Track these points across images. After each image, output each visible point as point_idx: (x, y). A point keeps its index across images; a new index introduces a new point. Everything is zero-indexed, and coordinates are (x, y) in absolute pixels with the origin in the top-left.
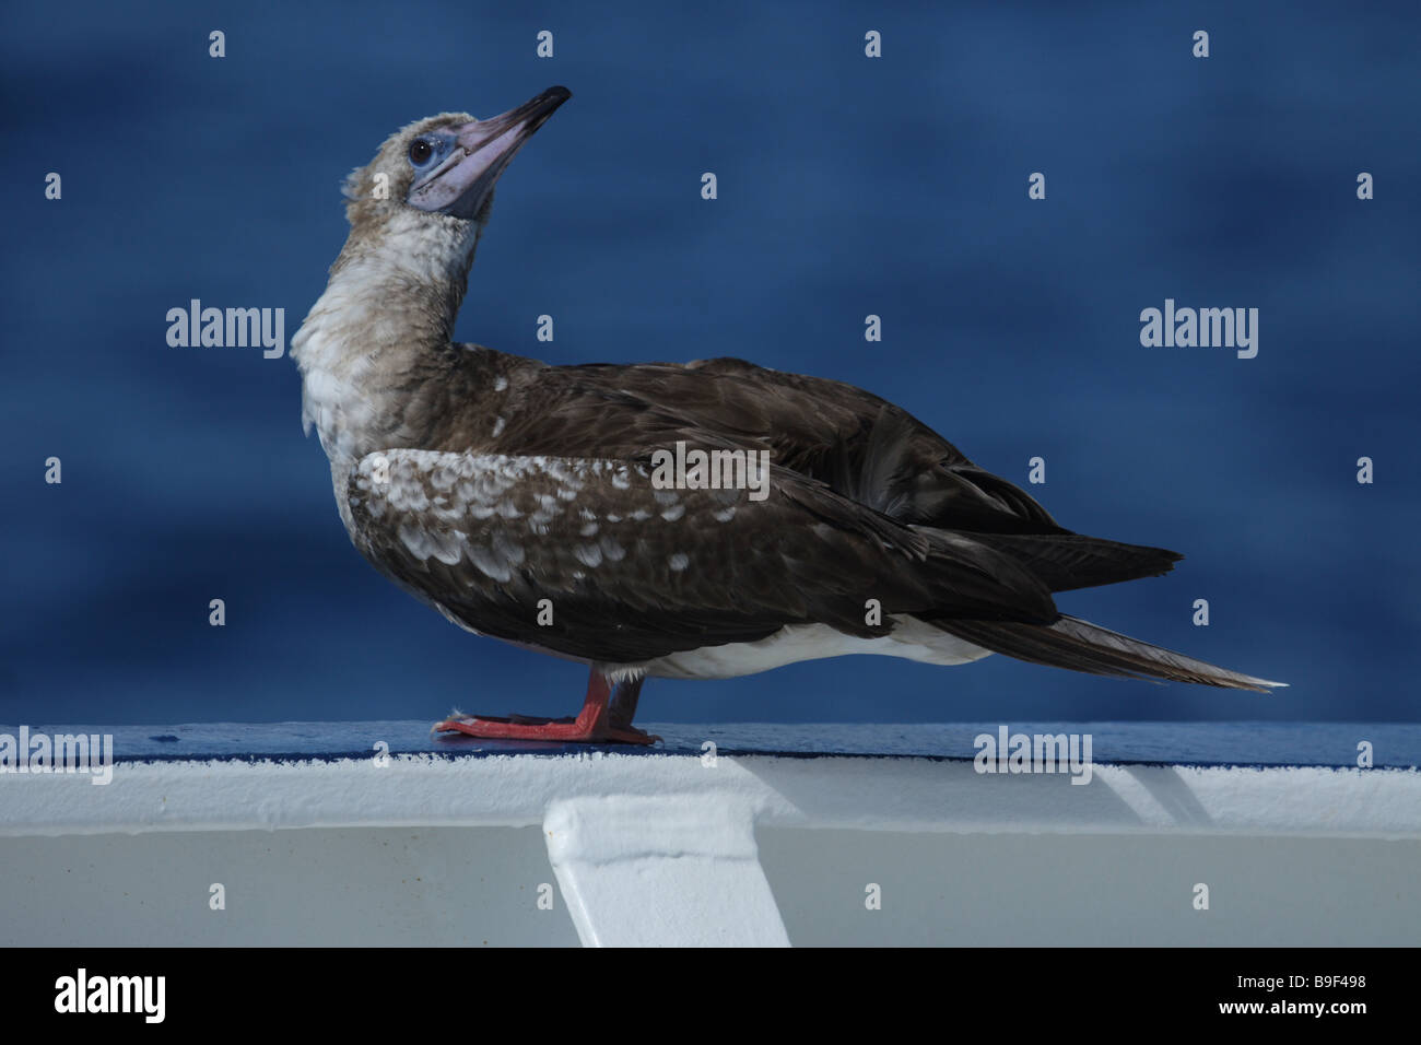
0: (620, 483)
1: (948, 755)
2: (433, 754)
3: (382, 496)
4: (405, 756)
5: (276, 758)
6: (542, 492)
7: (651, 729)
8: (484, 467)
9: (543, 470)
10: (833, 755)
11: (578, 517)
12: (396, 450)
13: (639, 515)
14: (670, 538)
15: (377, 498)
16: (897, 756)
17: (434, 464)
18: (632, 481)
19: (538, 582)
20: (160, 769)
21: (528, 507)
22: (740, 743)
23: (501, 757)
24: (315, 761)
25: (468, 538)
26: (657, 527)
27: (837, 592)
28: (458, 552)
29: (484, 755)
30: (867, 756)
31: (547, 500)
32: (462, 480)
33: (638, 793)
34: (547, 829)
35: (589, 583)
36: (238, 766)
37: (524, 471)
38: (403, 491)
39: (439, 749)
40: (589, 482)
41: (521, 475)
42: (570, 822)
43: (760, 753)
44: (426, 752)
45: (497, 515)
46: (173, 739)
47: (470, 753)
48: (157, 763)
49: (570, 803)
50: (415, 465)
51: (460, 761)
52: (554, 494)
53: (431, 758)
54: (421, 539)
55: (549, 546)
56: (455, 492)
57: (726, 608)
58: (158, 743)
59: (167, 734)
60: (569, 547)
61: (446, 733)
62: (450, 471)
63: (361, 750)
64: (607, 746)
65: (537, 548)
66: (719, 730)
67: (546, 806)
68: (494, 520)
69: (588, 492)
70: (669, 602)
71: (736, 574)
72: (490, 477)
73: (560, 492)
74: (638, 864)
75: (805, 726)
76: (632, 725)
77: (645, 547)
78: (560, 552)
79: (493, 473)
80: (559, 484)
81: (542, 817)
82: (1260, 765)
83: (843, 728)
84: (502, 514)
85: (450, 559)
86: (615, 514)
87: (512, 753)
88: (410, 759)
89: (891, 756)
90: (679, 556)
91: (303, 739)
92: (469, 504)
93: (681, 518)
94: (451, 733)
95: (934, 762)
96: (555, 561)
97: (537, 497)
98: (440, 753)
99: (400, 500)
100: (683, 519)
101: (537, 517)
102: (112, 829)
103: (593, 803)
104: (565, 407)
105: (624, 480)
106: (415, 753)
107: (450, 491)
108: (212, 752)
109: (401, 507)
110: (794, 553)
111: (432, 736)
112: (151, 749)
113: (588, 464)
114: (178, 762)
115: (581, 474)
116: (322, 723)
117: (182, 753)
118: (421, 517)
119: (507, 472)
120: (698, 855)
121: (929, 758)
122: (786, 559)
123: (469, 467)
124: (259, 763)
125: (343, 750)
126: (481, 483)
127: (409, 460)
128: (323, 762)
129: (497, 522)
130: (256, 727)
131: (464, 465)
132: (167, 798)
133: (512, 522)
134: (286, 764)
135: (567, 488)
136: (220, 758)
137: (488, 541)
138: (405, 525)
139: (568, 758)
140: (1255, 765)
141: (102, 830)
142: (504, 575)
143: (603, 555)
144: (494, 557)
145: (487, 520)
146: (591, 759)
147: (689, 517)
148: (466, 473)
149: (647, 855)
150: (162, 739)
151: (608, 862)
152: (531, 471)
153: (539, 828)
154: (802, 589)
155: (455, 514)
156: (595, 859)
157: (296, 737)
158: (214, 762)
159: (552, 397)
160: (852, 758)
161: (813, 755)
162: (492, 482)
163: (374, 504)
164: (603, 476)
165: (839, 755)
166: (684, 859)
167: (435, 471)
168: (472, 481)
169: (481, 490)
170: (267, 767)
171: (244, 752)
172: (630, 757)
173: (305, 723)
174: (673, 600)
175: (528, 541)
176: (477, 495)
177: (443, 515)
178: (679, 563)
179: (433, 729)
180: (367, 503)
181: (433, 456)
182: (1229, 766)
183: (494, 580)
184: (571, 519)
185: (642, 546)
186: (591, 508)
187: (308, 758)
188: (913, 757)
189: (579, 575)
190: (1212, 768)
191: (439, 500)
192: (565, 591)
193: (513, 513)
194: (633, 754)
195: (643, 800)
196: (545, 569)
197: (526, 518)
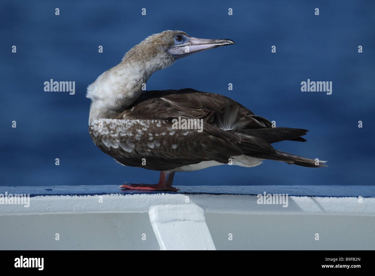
0: (158, 125)
1: (255, 194)
2: (120, 194)
3: (97, 131)
4: (112, 194)
5: (78, 195)
6: (138, 129)
7: (177, 187)
8: (123, 122)
9: (139, 123)
10: (225, 194)
11: (148, 135)
12: (100, 119)
13: (164, 134)
14: (172, 140)
15: (96, 132)
16: (242, 194)
17: (110, 122)
18: (162, 125)
19: (139, 153)
20: (47, 197)
21: (135, 133)
22: (201, 191)
23: (137, 194)
24: (88, 196)
25: (120, 142)
26: (168, 137)
27: (217, 153)
28: (117, 145)
29: (133, 194)
30: (234, 194)
31: (140, 131)
32: (118, 126)
33: (173, 204)
34: (149, 213)
35: (152, 153)
36: (68, 197)
37: (134, 123)
38: (103, 130)
39: (121, 192)
40: (151, 125)
41: (133, 124)
42: (156, 211)
43: (206, 193)
44: (117, 193)
45: (127, 135)
46: (51, 190)
47: (129, 193)
48: (47, 196)
49: (156, 207)
50: (105, 122)
51: (127, 195)
52: (141, 129)
53: (119, 195)
54: (108, 142)
55: (141, 143)
56: (116, 129)
57: (188, 158)
58: (47, 191)
59: (49, 189)
60: (146, 143)
61: (123, 188)
62: (115, 124)
63: (100, 193)
64: (165, 192)
65: (137, 144)
66: (195, 187)
67: (149, 208)
68: (126, 136)
69: (150, 128)
70: (173, 157)
71: (190, 149)
72: (125, 125)
73: (143, 129)
74: (174, 223)
75: (218, 186)
76: (172, 186)
77: (165, 143)
78: (144, 145)
79: (126, 124)
80: (143, 126)
81: (148, 210)
82: (338, 197)
83: (228, 187)
84: (128, 135)
85: (116, 147)
86: (158, 134)
87: (140, 193)
88: (113, 195)
89: (240, 194)
90: (175, 145)
91: (85, 190)
92: (119, 133)
93: (174, 135)
94: (124, 188)
95: (252, 196)
96: (143, 147)
97: (137, 130)
98: (121, 194)
99: (102, 132)
100: (175, 135)
101: (137, 136)
102: (34, 214)
103: (162, 206)
104: (149, 105)
105: (159, 125)
106: (115, 193)
107: (114, 129)
108: (61, 193)
109: (102, 134)
110: (205, 143)
111: (119, 189)
112: (45, 192)
113: (151, 121)
114: (52, 196)
115: (149, 124)
116: (90, 186)
117: (53, 194)
118: (108, 136)
119: (129, 124)
120: (190, 220)
121: (250, 195)
122: (203, 145)
123: (119, 123)
124: (74, 196)
125: (96, 193)
126: (123, 127)
127: (104, 121)
128: (90, 196)
129: (127, 137)
130: (73, 187)
131: (118, 122)
132: (49, 205)
133: (131, 137)
134: (81, 196)
135: (144, 127)
136: (63, 195)
137: (125, 142)
138: (103, 138)
139: (155, 195)
140: (336, 196)
141: (32, 214)
142: (130, 151)
143: (155, 145)
144: (127, 146)
145: (124, 137)
146: (161, 195)
147: (176, 134)
148: (119, 124)
149: (176, 220)
150: (48, 190)
151: (166, 222)
152: (136, 123)
153: (148, 213)
154: (208, 152)
155: (116, 135)
156: (162, 221)
157: (83, 189)
158: (62, 196)
159: (147, 103)
160: (230, 195)
161: (220, 194)
162: (125, 126)
163: (95, 133)
164: (154, 124)
165: (227, 194)
166: (186, 221)
167: (111, 124)
168: (120, 126)
169: (122, 129)
170: (76, 197)
171: (70, 193)
172: (171, 194)
173: (85, 186)
174: (174, 156)
175: (135, 142)
176: (121, 130)
177: (113, 136)
178: (174, 147)
179: (119, 187)
180: (94, 133)
181: (110, 120)
182: (329, 197)
183: (127, 152)
184: (146, 136)
185: (165, 142)
186: (151, 133)
187: (87, 195)
188: (246, 194)
189: (149, 150)
190: (325, 197)
191: (112, 132)
192: (146, 155)
193: (131, 135)
194: (172, 194)
195: (175, 206)
196: (140, 149)
197: (134, 136)
